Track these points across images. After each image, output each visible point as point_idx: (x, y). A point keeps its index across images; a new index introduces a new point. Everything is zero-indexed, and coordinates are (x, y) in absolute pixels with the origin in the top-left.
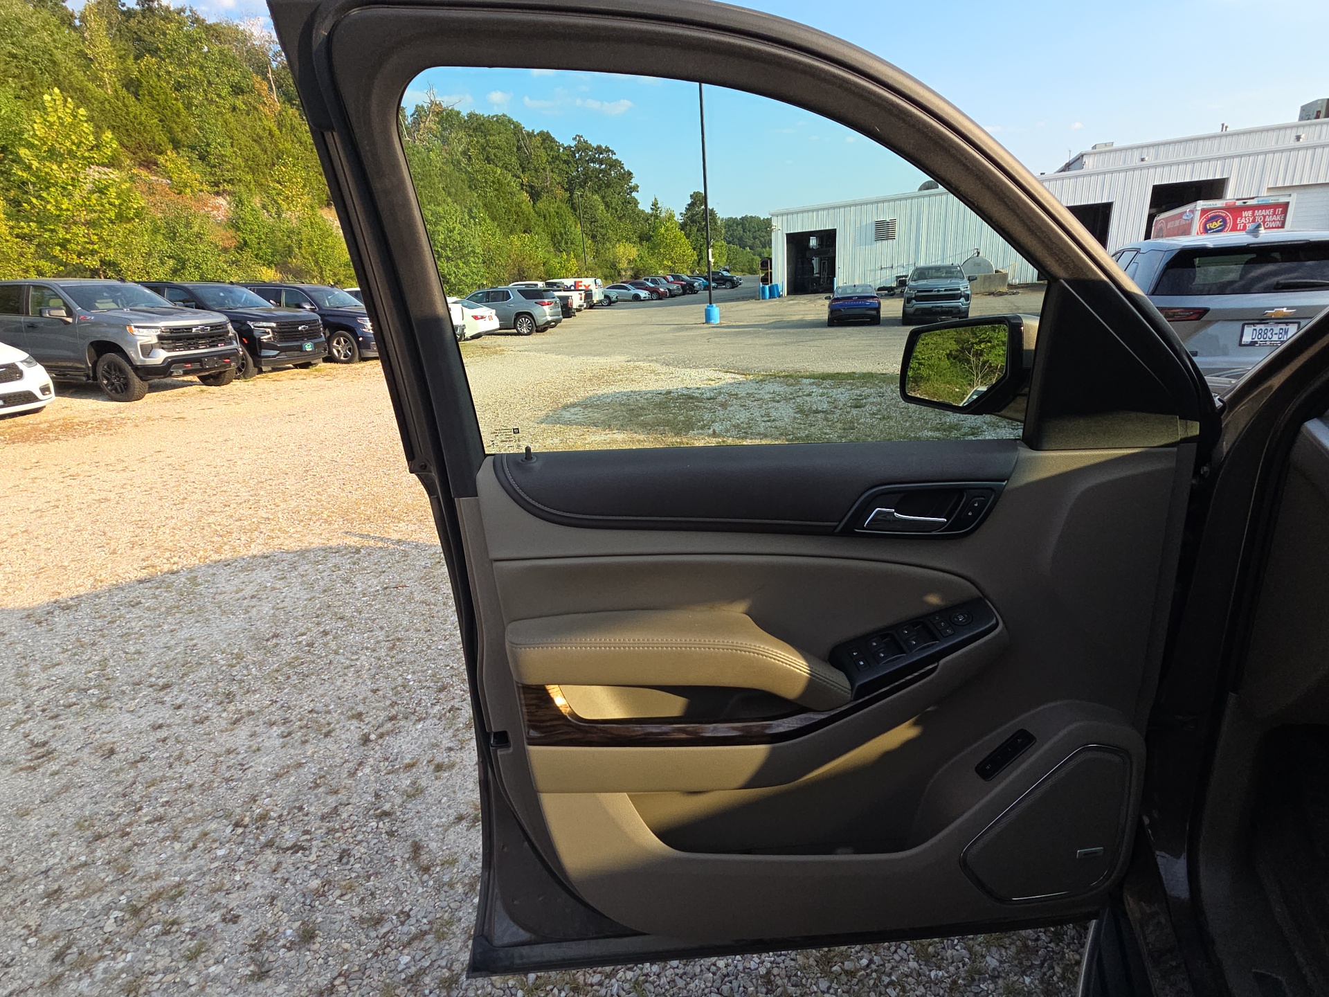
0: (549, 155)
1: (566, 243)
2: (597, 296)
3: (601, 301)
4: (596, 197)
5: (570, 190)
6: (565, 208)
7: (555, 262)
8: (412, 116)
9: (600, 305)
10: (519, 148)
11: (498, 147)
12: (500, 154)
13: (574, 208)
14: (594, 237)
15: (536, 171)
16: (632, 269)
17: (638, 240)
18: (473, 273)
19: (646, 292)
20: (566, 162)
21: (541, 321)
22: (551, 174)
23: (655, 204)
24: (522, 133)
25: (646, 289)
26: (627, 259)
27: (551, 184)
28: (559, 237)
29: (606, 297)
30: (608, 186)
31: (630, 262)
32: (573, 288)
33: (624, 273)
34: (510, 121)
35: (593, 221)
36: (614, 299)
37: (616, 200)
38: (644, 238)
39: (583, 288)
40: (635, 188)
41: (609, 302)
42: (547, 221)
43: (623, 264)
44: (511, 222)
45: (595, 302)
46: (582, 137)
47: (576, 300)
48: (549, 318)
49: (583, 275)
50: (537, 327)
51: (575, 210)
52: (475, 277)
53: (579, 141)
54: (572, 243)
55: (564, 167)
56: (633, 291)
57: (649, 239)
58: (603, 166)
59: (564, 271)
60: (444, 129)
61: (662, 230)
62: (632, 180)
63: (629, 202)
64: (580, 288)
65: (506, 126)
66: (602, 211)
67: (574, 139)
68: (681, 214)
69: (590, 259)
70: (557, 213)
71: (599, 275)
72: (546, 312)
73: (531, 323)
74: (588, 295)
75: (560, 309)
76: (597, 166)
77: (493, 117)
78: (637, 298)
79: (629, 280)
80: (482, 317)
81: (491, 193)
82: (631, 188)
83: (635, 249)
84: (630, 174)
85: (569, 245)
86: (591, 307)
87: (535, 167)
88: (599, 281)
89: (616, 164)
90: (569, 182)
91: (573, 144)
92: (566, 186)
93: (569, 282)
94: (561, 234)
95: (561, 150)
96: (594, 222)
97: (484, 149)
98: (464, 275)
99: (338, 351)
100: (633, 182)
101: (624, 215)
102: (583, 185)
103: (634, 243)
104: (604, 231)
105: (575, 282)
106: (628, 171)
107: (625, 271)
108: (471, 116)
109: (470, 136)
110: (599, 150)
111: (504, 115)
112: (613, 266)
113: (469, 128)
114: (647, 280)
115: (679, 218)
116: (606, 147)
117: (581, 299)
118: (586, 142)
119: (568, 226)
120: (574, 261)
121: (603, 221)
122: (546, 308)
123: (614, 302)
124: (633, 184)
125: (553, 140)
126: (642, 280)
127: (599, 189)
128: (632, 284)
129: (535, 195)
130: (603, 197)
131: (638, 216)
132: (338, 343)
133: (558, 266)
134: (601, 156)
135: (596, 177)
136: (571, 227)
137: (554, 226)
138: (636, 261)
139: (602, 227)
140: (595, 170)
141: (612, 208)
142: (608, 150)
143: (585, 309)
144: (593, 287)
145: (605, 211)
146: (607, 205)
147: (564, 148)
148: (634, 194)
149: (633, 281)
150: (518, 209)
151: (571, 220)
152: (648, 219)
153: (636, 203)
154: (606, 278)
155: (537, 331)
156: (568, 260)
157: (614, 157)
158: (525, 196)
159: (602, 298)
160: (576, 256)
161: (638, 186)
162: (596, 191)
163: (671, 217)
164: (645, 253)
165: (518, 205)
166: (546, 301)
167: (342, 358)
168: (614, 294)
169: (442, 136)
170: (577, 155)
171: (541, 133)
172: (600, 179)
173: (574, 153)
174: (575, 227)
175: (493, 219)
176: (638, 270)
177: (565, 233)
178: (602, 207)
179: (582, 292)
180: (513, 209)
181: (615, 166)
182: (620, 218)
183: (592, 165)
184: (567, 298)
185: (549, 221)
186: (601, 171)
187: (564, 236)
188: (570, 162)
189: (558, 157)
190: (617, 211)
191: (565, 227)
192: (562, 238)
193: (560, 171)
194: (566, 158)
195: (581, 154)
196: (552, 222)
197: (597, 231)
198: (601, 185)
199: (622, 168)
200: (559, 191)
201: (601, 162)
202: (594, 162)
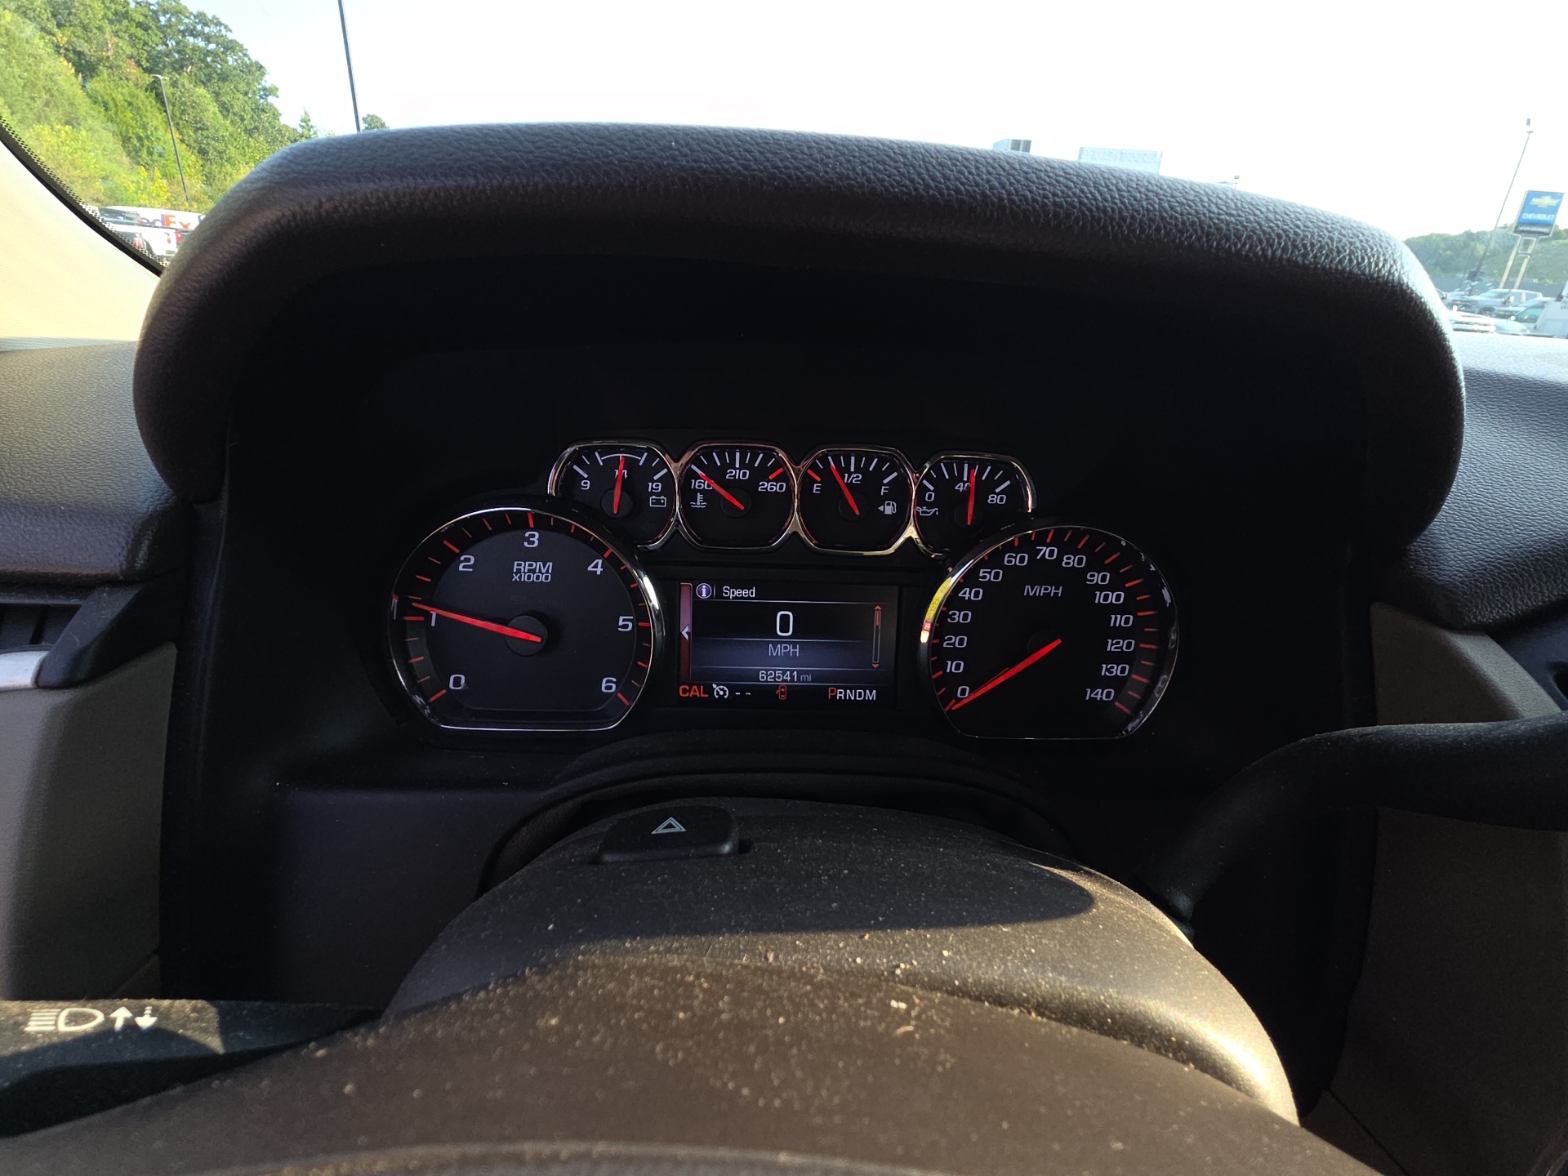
1: (150, 153)
4: (201, 90)
5: (153, 72)
6: (146, 100)
13: (161, 101)
14: (203, 152)
15: (84, 28)
20: (141, 25)
22: (116, 40)
23: (306, 121)
27: (116, 54)
28: (135, 141)
30: (223, 78)
35: (200, 128)
37: (239, 103)
40: (269, 92)
42: (111, 113)
44: (39, 104)
49: (181, 207)
51: (164, 105)
54: (159, 155)
55: (140, 32)
58: (213, 46)
59: (145, 196)
62: (266, 78)
63: (263, 110)
66: (215, 114)
69: (194, 184)
70: (130, 104)
76: (202, 44)
82: (264, 89)
84: (260, 67)
85: (156, 157)
87: (81, 22)
89: (234, 47)
90: (151, 59)
92: (145, 64)
94: (140, 139)
95: (132, 5)
100: (268, 81)
101: (256, 128)
102: (179, 67)
104: (221, 147)
105: (163, 216)
106: (257, 63)
110: (201, 18)
116: (214, 17)
119: (152, 129)
120: (162, 182)
121: (217, 131)
124: (267, 84)
127: (209, 80)
129: (84, 66)
130: (216, 94)
131: (277, 131)
133: (133, 187)
134: (207, 30)
135: (201, 60)
136: (157, 129)
137: (128, 125)
140: (197, 48)
141: (235, 114)
142: (217, 22)
145: (219, 115)
146: (225, 109)
148: (271, 99)
150: (51, 84)
151: (155, 119)
153: (276, 115)
156: (152, 180)
157: (230, 36)
158: (65, 66)
160: (167, 176)
161: (277, 89)
162: (202, 82)
165: (51, 77)
170: (163, 19)
172: (208, 66)
173: (155, 15)
174: (167, 132)
177: (147, 137)
178: (213, 108)
181: (233, 50)
182: (249, 132)
183: (191, 39)
185: (116, 114)
186: (208, 53)
187: (146, 142)
188: (150, 28)
189: (126, 15)
190: (243, 120)
191: (145, 128)
192: (142, 145)
193: (131, 36)
194: (142, 19)
195: (169, 20)
196: (121, 116)
197: (208, 144)
198: (210, 75)
199: (245, 55)
200: (133, 70)
201: (208, 39)
202: (195, 36)
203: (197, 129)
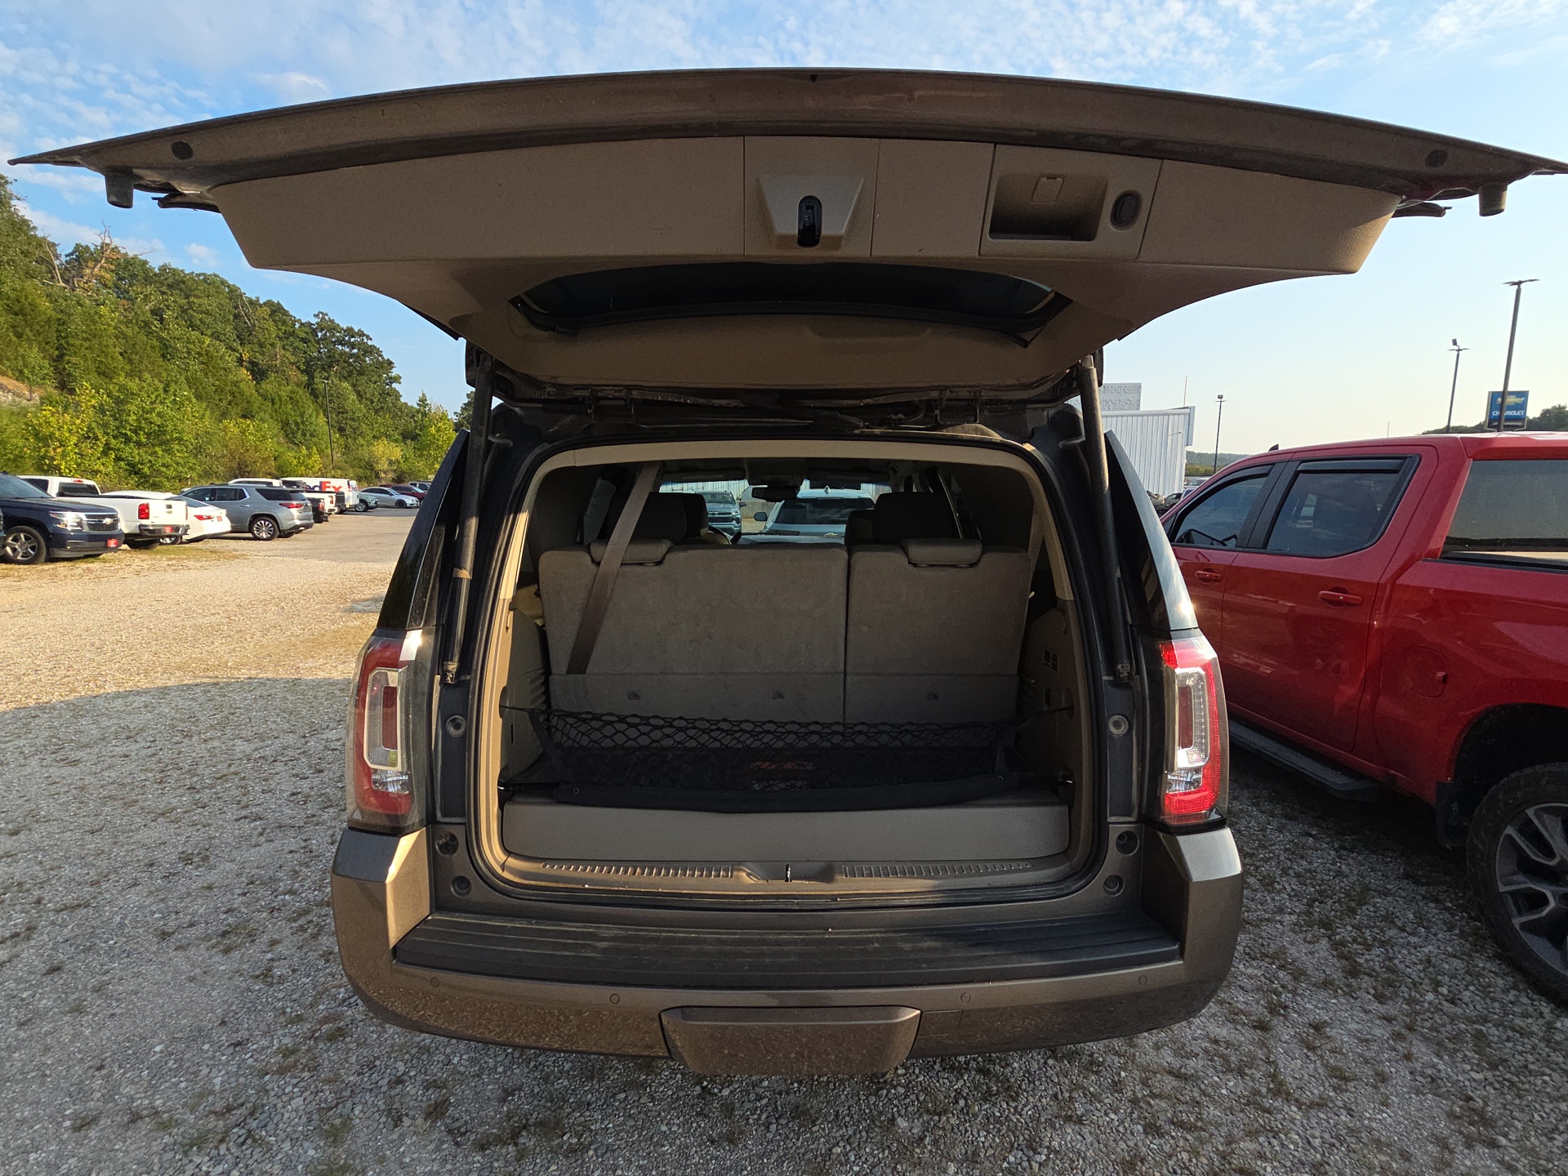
0: (280, 330)
1: (304, 434)
2: (351, 499)
3: (355, 506)
4: (345, 384)
5: (309, 371)
6: (303, 395)
7: (290, 456)
8: (67, 256)
9: (354, 510)
10: (236, 316)
11: (207, 313)
12: (209, 320)
13: (314, 394)
14: (341, 430)
15: (261, 345)
16: (395, 471)
17: (400, 438)
18: (178, 464)
19: (414, 498)
20: (304, 340)
21: (286, 525)
22: (283, 352)
23: (423, 401)
24: (242, 299)
25: (414, 494)
26: (388, 459)
27: (282, 363)
28: (293, 426)
29: (362, 501)
30: (361, 373)
31: (391, 463)
32: (317, 489)
33: (383, 475)
34: (223, 282)
35: (341, 411)
36: (372, 504)
37: (371, 390)
38: (408, 436)
39: (332, 490)
40: (397, 379)
41: (365, 507)
42: (277, 406)
43: (383, 465)
44: (224, 403)
45: (348, 506)
46: (327, 315)
47: (328, 502)
48: (298, 522)
49: (329, 475)
50: (280, 531)
51: (316, 397)
52: (180, 469)
53: (323, 318)
54: (312, 436)
55: (302, 345)
56: (397, 496)
57: (414, 438)
58: (355, 351)
59: (303, 468)
60: (121, 279)
61: (433, 430)
62: (393, 370)
63: (388, 394)
64: (327, 490)
65: (218, 287)
66: (353, 401)
67: (316, 316)
68: (455, 413)
69: (337, 456)
70: (291, 398)
71: (352, 475)
72: (293, 515)
73: (273, 526)
74: (340, 498)
75: (311, 513)
76: (347, 350)
77: (199, 275)
78: (401, 504)
79: (390, 483)
80: (209, 518)
81: (195, 366)
82: (391, 378)
83: (398, 449)
84: (390, 363)
85: (309, 438)
86: (341, 512)
87: (259, 341)
88: (353, 483)
89: (372, 350)
90: (307, 363)
91: (314, 321)
92: (303, 367)
93: (312, 482)
94: (297, 424)
95: (297, 325)
96: (342, 413)
97: (184, 311)
98: (163, 465)
99: (14, 550)
100: (394, 372)
101: (382, 408)
102: (327, 368)
103: (396, 441)
104: (355, 425)
105: (321, 483)
106: (388, 360)
107: (385, 473)
108: (163, 269)
109: (163, 293)
110: (350, 332)
111: (215, 276)
112: (370, 466)
113: (161, 283)
114: (415, 485)
115: (455, 419)
116: (359, 330)
117: (332, 502)
118: (332, 321)
119: (306, 416)
120: (316, 457)
121: (354, 413)
122: (294, 511)
123: (372, 508)
124: (393, 375)
125: (286, 313)
126: (408, 485)
127: (350, 376)
128: (395, 488)
129: (259, 373)
130: (354, 386)
131: (400, 410)
132: (16, 540)
133: (295, 462)
134: (352, 340)
135: (345, 362)
136: (310, 416)
137: (287, 413)
138: (399, 463)
139: (353, 420)
140: (342, 353)
141: (367, 399)
142: (361, 334)
143: (336, 513)
144: (344, 489)
145: (357, 402)
146: (360, 395)
147: (302, 324)
148: (394, 385)
149: (397, 485)
150: (235, 389)
151: (310, 408)
152: (414, 416)
153: (398, 396)
154: (359, 479)
155: (279, 537)
156: (309, 456)
157: (370, 343)
158: (244, 373)
159: (357, 502)
160: (320, 452)
161: (400, 377)
162: (345, 377)
163: (443, 417)
164: (410, 453)
165: (235, 384)
166: (295, 503)
167: (19, 558)
168: (371, 498)
169: (116, 286)
170: (320, 334)
171: (269, 303)
172: (350, 364)
173: (314, 332)
174: (317, 417)
175: (199, 397)
176: (403, 473)
177: (303, 422)
178: (353, 397)
179: (334, 495)
180: (227, 389)
181: (371, 352)
182: (376, 411)
183: (340, 347)
184: (318, 500)
185: (280, 407)
186: (352, 355)
187: (301, 426)
188: (310, 341)
189: (293, 334)
190: (372, 402)
191: (302, 415)
192: (298, 429)
193: (295, 349)
194: (304, 335)
195: (325, 334)
196: (283, 408)
197: (346, 423)
198: (351, 372)
199: (380, 355)
200: (293, 373)
201: (353, 346)
202: (342, 345)
203: (339, 413)
